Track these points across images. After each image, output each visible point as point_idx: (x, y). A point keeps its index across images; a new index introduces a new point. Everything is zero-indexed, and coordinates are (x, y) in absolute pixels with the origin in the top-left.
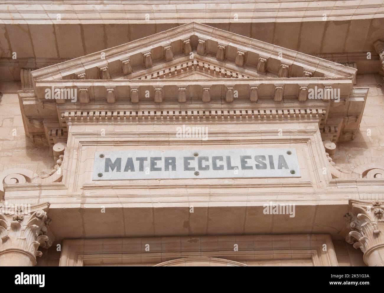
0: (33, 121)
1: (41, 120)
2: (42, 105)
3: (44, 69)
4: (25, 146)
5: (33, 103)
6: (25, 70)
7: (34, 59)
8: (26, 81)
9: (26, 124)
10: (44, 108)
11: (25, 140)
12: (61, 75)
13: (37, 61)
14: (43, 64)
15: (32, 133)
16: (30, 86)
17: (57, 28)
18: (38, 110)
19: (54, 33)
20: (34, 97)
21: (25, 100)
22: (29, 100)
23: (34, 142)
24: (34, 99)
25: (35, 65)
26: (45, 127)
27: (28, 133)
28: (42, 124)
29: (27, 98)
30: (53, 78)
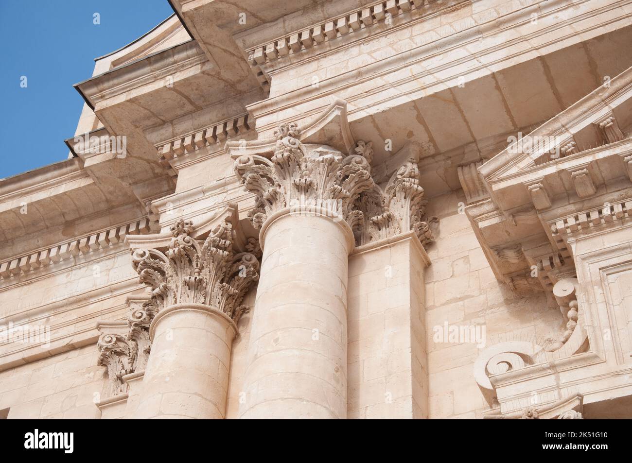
0: (503, 252)
1: (517, 247)
2: (512, 221)
3: (498, 156)
4: (501, 299)
5: (495, 221)
6: (464, 167)
7: (474, 145)
8: (471, 186)
9: (493, 262)
10: (516, 225)
11: (498, 289)
12: (531, 158)
13: (479, 146)
14: (491, 148)
15: (508, 274)
16: (481, 192)
17: (500, 77)
18: (507, 232)
19: (498, 88)
20: (494, 211)
21: (481, 220)
22: (487, 218)
23: (516, 289)
24: (496, 214)
25: (478, 154)
26: (527, 257)
27: (501, 277)
28: (520, 253)
29: (484, 216)
30: (518, 167)
